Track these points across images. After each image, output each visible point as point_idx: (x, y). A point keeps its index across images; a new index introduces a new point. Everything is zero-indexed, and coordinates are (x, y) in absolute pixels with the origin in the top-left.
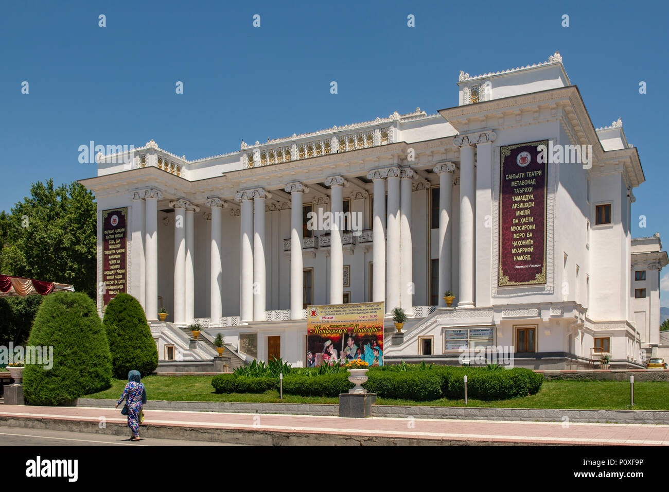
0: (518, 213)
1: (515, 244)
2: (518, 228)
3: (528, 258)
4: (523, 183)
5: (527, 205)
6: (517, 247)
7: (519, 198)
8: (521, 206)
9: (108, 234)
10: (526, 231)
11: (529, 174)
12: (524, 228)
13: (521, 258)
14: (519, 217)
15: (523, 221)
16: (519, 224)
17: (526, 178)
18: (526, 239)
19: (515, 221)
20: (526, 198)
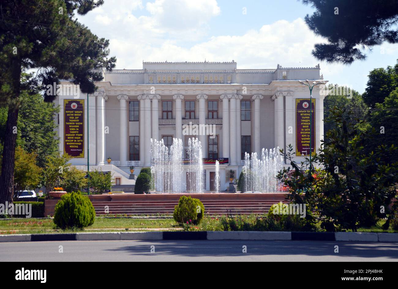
0: (304, 127)
1: (303, 139)
2: (304, 133)
3: (308, 145)
4: (305, 115)
5: (307, 124)
6: (303, 140)
7: (304, 121)
8: (305, 124)
10: (307, 134)
11: (308, 111)
13: (305, 145)
15: (306, 130)
16: (304, 131)
17: (307, 113)
18: (307, 137)
19: (302, 130)
20: (307, 121)
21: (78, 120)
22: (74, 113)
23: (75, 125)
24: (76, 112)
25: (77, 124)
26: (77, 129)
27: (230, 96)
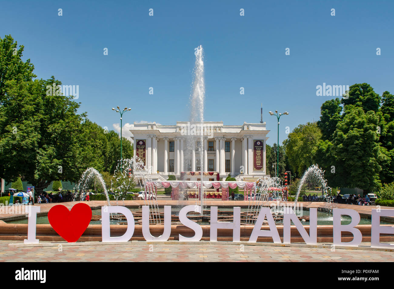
0: (257, 155)
1: (257, 161)
2: (258, 158)
3: (260, 164)
4: (258, 148)
5: (259, 153)
7: (257, 151)
8: (258, 153)
9: (138, 147)
10: (259, 159)
11: (260, 147)
12: (259, 158)
13: (258, 164)
14: (258, 156)
15: (259, 156)
16: (258, 157)
17: (259, 147)
18: (259, 160)
19: (257, 156)
20: (259, 152)
21: (143, 151)
22: (141, 147)
23: (141, 153)
24: (142, 146)
25: (142, 152)
26: (142, 155)
27: (219, 139)
